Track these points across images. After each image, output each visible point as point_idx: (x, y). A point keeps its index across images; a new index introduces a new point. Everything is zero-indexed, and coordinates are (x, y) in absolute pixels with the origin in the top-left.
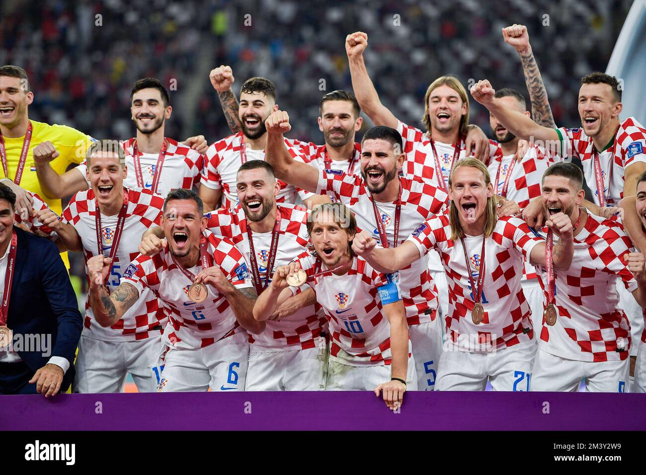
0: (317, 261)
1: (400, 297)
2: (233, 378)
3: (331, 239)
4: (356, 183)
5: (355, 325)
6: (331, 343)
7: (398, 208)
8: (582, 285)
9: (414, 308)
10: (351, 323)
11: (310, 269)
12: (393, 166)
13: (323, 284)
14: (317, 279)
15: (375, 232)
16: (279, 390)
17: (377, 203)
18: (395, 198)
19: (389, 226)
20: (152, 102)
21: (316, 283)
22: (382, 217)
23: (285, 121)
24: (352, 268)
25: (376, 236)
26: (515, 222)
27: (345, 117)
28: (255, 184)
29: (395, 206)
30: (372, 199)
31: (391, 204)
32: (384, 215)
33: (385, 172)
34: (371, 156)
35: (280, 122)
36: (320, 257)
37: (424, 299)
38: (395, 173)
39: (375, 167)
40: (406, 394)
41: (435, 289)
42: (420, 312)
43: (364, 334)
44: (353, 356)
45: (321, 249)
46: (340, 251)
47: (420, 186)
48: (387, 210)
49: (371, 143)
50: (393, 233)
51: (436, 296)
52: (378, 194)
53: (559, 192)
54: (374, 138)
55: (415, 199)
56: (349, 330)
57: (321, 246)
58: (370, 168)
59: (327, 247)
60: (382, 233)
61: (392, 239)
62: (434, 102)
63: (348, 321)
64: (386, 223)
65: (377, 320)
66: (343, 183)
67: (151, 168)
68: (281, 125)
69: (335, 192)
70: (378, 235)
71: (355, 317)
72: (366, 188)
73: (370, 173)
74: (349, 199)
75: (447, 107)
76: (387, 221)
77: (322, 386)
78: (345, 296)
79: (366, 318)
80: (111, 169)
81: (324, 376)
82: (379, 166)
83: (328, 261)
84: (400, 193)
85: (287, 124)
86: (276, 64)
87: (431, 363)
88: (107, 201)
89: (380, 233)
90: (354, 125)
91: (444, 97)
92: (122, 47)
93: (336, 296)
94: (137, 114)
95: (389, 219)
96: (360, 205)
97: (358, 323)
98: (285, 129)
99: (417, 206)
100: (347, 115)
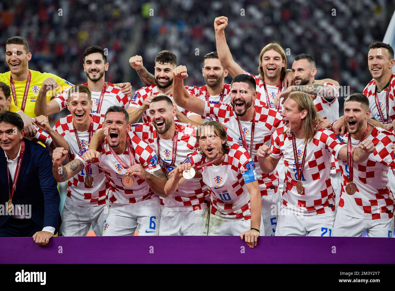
0: (203, 157)
1: (256, 179)
2: (153, 225)
3: (211, 143)
4: (228, 109)
5: (226, 196)
6: (211, 206)
7: (253, 125)
8: (367, 171)
9: (264, 186)
10: (224, 195)
11: (198, 162)
12: (250, 99)
13: (207, 171)
14: (203, 168)
15: (239, 139)
16: (179, 235)
17: (241, 122)
18: (252, 119)
19: (248, 135)
20: (98, 62)
21: (203, 171)
22: (243, 130)
23: (185, 72)
24: (225, 161)
25: (240, 141)
26: (328, 132)
27: (217, 69)
28: (160, 110)
29: (251, 123)
30: (237, 119)
31: (249, 122)
32: (244, 129)
33: (245, 103)
34: (237, 92)
35: (182, 73)
36: (205, 154)
37: (270, 180)
38: (252, 103)
39: (239, 99)
40: (259, 238)
41: (277, 174)
42: (267, 188)
43: (232, 201)
44: (225, 214)
45: (205, 149)
46: (218, 150)
47: (267, 111)
48: (247, 125)
49: (237, 85)
50: (250, 139)
51: (277, 178)
52: (241, 117)
53: (355, 111)
54: (239, 81)
55: (264, 118)
56: (222, 199)
57: (206, 147)
58: (236, 100)
59: (209, 148)
60: (243, 140)
61: (250, 143)
62: (266, 60)
63: (222, 194)
64: (246, 134)
65: (240, 192)
66: (220, 110)
67: (96, 101)
68: (182, 74)
69: (215, 115)
70: (241, 141)
71: (226, 191)
72: (234, 112)
73: (236, 103)
74: (223, 119)
75: (274, 63)
76: (246, 132)
77: (205, 233)
78: (220, 178)
79: (232, 191)
80: (83, 103)
81: (206, 226)
82: (242, 99)
83: (210, 156)
84: (255, 115)
85: (186, 74)
86: (181, 36)
87: (275, 218)
88: (81, 122)
89: (242, 139)
90: (223, 73)
91: (272, 57)
92: (87, 25)
93: (215, 178)
94: (89, 70)
95: (248, 131)
96: (230, 123)
97: (228, 194)
98: (184, 76)
99: (265, 123)
100: (218, 67)
